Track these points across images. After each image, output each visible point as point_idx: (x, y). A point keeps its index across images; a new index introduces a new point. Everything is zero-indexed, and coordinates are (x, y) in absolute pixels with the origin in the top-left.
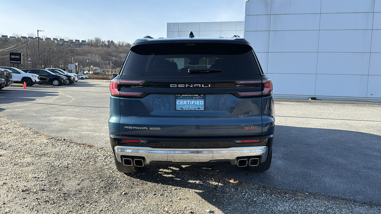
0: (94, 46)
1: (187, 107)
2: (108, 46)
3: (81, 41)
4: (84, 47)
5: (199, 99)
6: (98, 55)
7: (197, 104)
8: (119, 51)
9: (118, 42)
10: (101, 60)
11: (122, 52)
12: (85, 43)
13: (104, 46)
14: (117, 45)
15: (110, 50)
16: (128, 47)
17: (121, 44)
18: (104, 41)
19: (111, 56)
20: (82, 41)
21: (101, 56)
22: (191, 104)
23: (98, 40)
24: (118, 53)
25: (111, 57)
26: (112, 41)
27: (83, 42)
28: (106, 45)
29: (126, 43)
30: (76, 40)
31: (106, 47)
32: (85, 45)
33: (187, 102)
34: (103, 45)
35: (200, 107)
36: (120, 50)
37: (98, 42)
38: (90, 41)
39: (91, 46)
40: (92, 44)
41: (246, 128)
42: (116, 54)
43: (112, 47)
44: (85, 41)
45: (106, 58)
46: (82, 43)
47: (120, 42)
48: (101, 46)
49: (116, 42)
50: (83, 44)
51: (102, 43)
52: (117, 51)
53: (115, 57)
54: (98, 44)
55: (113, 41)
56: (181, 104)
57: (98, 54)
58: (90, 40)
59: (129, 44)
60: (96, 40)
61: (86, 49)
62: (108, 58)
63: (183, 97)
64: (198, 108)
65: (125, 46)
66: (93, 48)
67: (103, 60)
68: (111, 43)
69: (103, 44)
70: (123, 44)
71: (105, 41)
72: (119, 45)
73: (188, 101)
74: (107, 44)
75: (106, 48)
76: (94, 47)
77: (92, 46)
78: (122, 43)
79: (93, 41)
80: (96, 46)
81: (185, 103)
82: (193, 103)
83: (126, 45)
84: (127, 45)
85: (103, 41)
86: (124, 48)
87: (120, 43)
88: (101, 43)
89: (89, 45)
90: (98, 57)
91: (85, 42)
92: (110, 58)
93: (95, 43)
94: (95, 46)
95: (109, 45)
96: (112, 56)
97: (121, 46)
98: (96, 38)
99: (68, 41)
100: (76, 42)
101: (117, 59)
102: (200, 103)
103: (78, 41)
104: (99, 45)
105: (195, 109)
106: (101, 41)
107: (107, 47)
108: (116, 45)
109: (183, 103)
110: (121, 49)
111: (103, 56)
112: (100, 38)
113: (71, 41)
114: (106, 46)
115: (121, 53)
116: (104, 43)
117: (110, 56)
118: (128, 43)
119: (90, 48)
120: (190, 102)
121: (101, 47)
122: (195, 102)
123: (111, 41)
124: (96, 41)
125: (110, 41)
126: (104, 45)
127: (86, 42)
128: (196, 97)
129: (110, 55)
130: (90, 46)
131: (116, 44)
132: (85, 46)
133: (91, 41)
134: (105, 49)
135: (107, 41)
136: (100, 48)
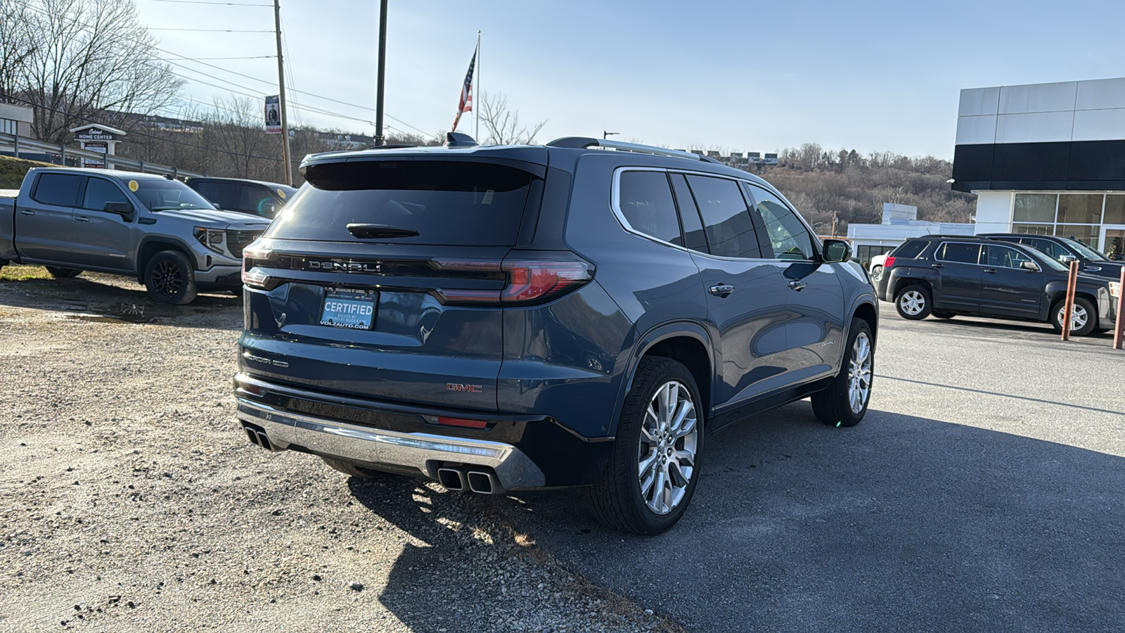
0: (797, 168)
1: (341, 318)
2: (840, 168)
3: (762, 157)
4: (770, 173)
5: (365, 300)
6: (806, 194)
7: (361, 313)
8: (872, 182)
9: (872, 155)
10: (811, 208)
11: (879, 185)
12: (773, 161)
13: (827, 168)
14: (868, 163)
15: (842, 178)
16: (900, 169)
17: (880, 160)
18: (828, 154)
19: (842, 197)
20: (767, 155)
21: (815, 197)
22: (349, 312)
23: (813, 151)
24: (869, 187)
25: (843, 200)
26: (854, 151)
27: (770, 157)
28: (832, 164)
29: (897, 156)
30: (750, 154)
31: (832, 171)
32: (772, 166)
33: (344, 307)
34: (828, 165)
35: (363, 321)
36: (876, 177)
37: (811, 155)
38: (788, 155)
39: (790, 170)
40: (793, 164)
41: (451, 387)
42: (859, 189)
43: (851, 171)
44: (775, 156)
45: (828, 202)
46: (768, 161)
47: (877, 154)
48: (819, 168)
49: (865, 154)
50: (769, 165)
51: (823, 158)
52: (864, 183)
53: (855, 199)
54: (811, 162)
55: (857, 152)
56: (332, 310)
57: (805, 191)
58: (790, 151)
59: (906, 158)
60: (806, 151)
61: (775, 177)
62: (834, 200)
63: (337, 293)
64: (360, 324)
65: (891, 166)
66: (794, 175)
67: (818, 208)
68: (851, 158)
69: (826, 162)
70: (885, 161)
71: (831, 153)
72: (874, 163)
73: (346, 305)
74: (838, 161)
75: (833, 173)
76: (798, 170)
77: (793, 167)
78: (883, 155)
79: (797, 155)
80: (803, 167)
81: (340, 308)
82: (353, 309)
83: (895, 162)
84: (900, 162)
85: (826, 154)
86: (887, 172)
87: (876, 157)
88: (821, 158)
89: (784, 166)
90: (804, 198)
91: (774, 159)
92: (840, 202)
93: (804, 160)
94: (800, 168)
95: (842, 164)
96: (848, 196)
97: (880, 167)
98: (807, 144)
99: (729, 155)
100: (751, 158)
101: (860, 204)
102: (365, 312)
103: (755, 156)
104: (813, 164)
105: (354, 325)
106: (822, 153)
107: (836, 171)
108: (864, 163)
109: (336, 309)
110: (877, 175)
111: (820, 196)
112: (818, 145)
113: (738, 157)
114: (834, 168)
115: (875, 186)
116: (828, 159)
117: (840, 196)
118: (903, 156)
119: (786, 174)
120: (348, 307)
121: (818, 171)
122: (357, 308)
123: (849, 152)
124: (806, 153)
125: (847, 153)
126: (829, 163)
127: (778, 157)
128: (360, 295)
129: (842, 192)
130: (786, 168)
131: (865, 160)
132: (772, 169)
133: (793, 155)
134: (829, 175)
135: (838, 154)
136: (814, 174)
